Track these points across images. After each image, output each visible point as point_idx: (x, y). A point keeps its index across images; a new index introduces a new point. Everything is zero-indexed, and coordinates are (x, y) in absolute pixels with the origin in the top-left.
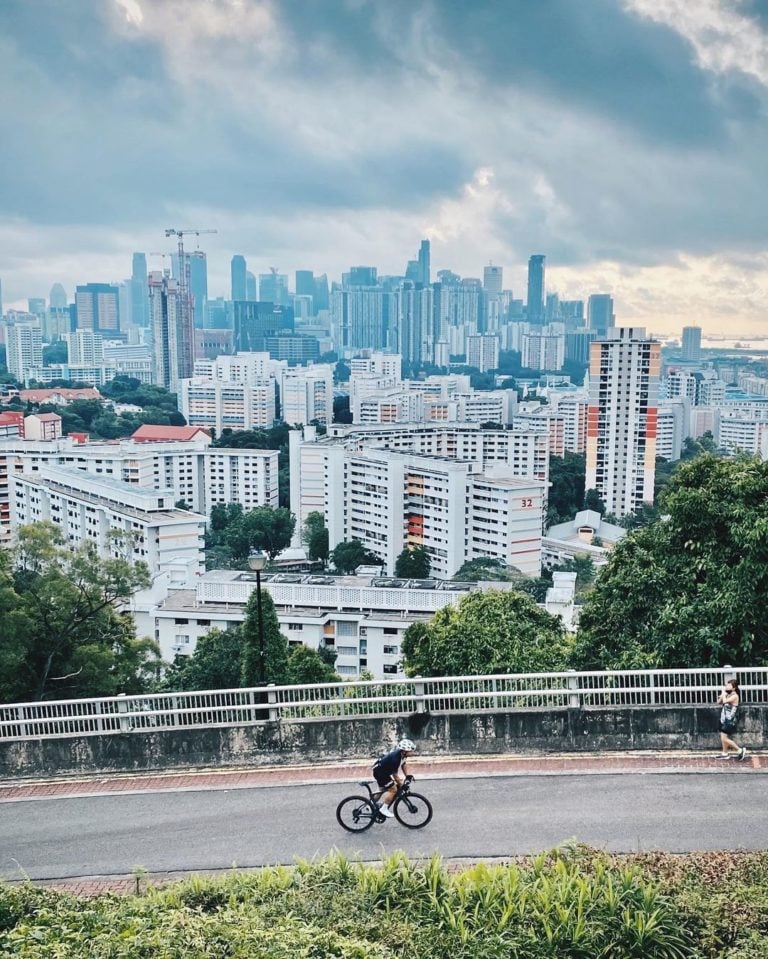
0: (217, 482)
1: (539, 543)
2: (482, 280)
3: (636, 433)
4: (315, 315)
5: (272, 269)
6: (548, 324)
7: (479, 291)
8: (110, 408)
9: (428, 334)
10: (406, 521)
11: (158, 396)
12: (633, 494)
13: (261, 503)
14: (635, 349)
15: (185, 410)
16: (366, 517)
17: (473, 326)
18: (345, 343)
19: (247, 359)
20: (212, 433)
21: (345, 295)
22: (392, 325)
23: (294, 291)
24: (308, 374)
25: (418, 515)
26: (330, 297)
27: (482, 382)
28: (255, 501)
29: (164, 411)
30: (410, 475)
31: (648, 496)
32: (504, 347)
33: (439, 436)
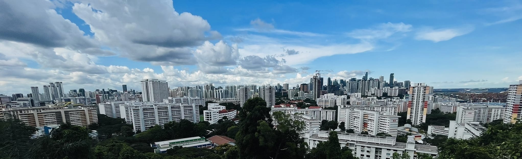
0: (323, 116)
1: (396, 130)
2: (379, 79)
3: (421, 107)
4: (343, 87)
5: (335, 80)
6: (394, 87)
7: (378, 81)
8: (305, 103)
9: (367, 90)
10: (363, 124)
11: (313, 101)
12: (420, 121)
13: (331, 120)
14: (422, 88)
15: (318, 104)
16: (354, 123)
17: (377, 88)
18: (349, 92)
19: (329, 95)
20: (323, 108)
21: (350, 83)
22: (359, 89)
23: (339, 83)
24: (342, 97)
25: (366, 123)
26: (346, 84)
27: (379, 98)
28: (330, 120)
29: (314, 104)
30: (365, 114)
31: (424, 121)
32: (384, 92)
33: (371, 107)
